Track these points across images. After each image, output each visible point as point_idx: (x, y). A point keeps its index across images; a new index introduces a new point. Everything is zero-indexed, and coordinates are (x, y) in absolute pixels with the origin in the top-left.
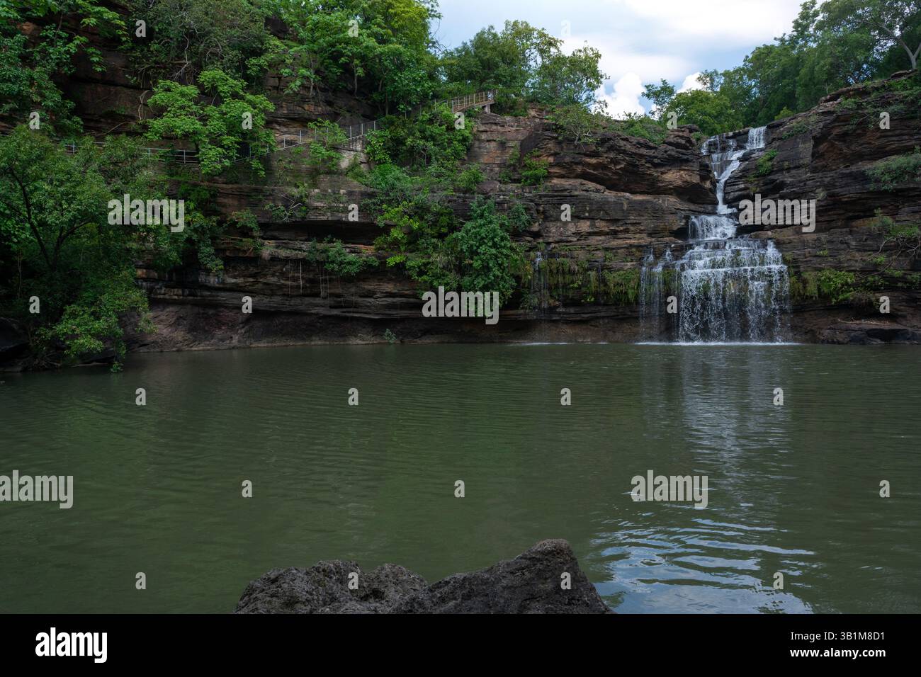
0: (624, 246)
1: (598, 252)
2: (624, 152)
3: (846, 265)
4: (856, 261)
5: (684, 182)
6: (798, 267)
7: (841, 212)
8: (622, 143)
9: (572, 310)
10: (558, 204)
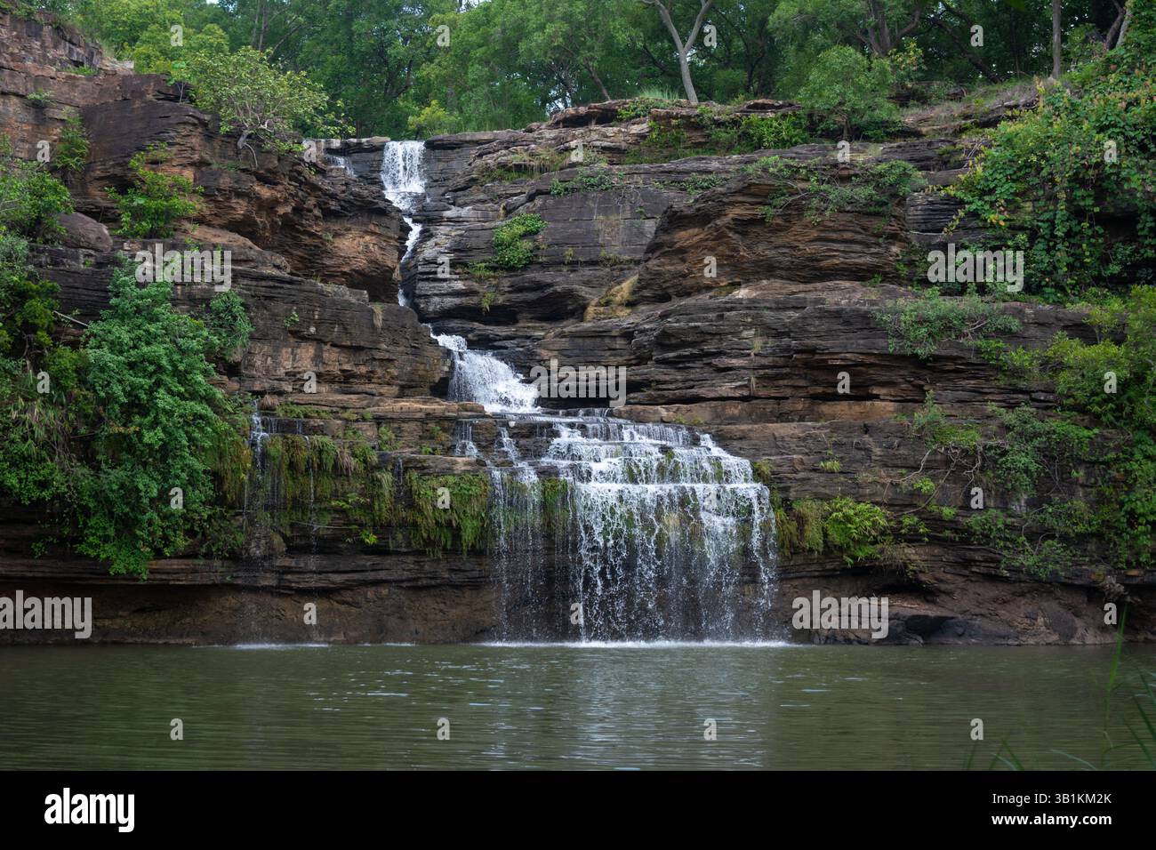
0: (418, 415)
1: (364, 426)
3: (868, 491)
4: (883, 485)
5: (371, 262)
6: (786, 489)
7: (802, 383)
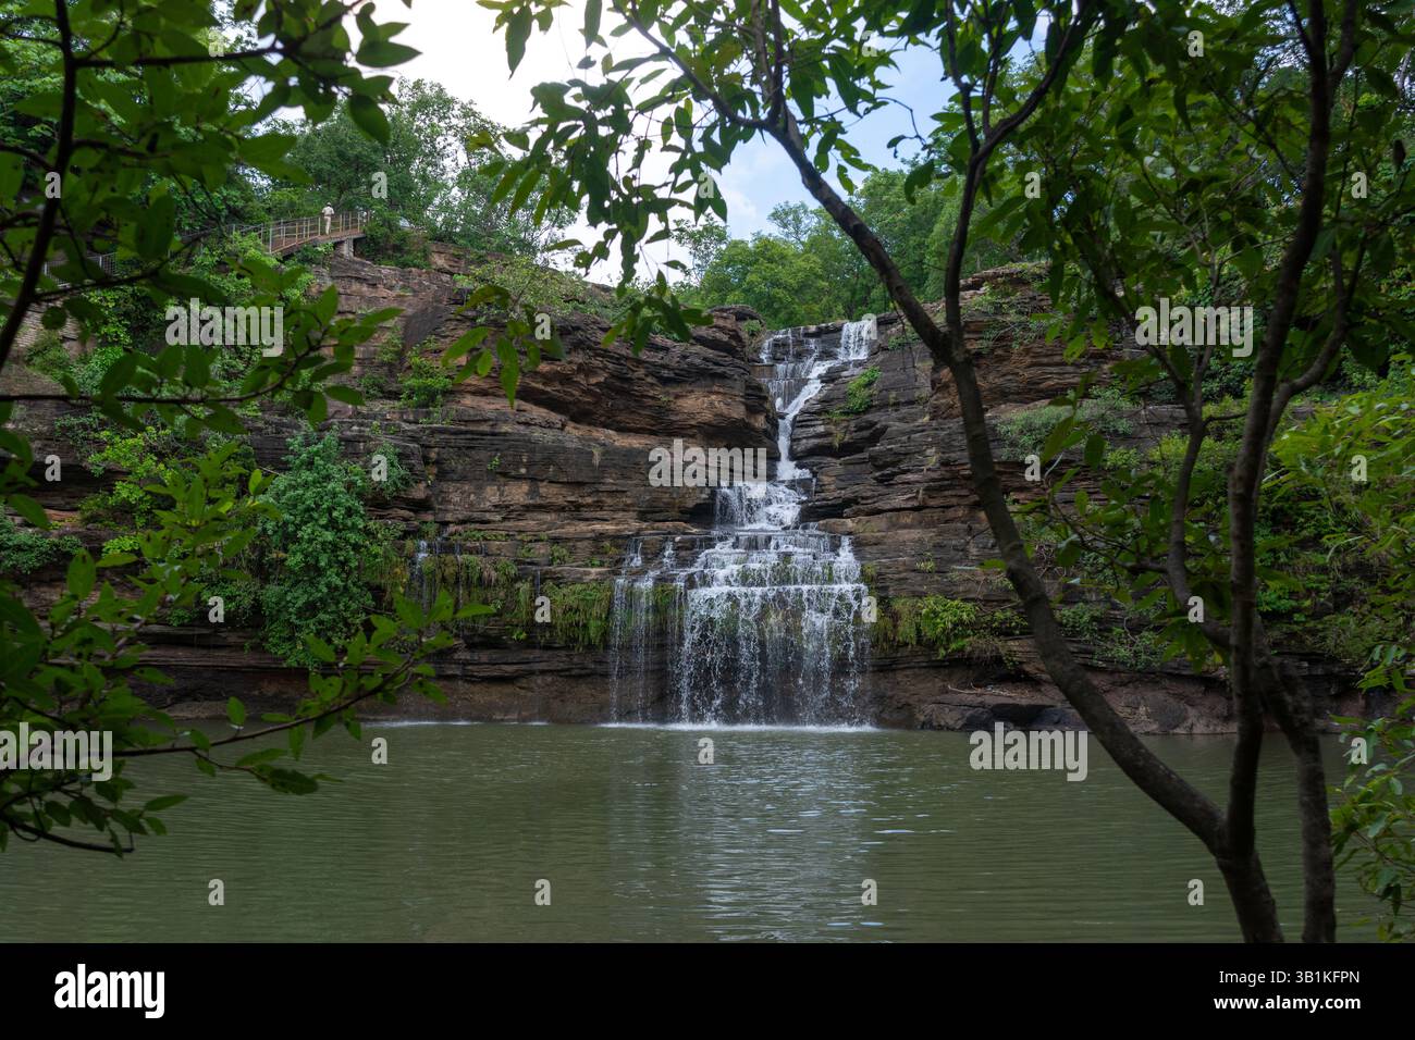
0: (589, 535)
1: (538, 545)
2: (605, 354)
3: (961, 589)
4: (978, 582)
5: (716, 415)
6: (885, 589)
7: (964, 492)
8: (601, 337)
9: (484, 656)
10: (468, 448)
